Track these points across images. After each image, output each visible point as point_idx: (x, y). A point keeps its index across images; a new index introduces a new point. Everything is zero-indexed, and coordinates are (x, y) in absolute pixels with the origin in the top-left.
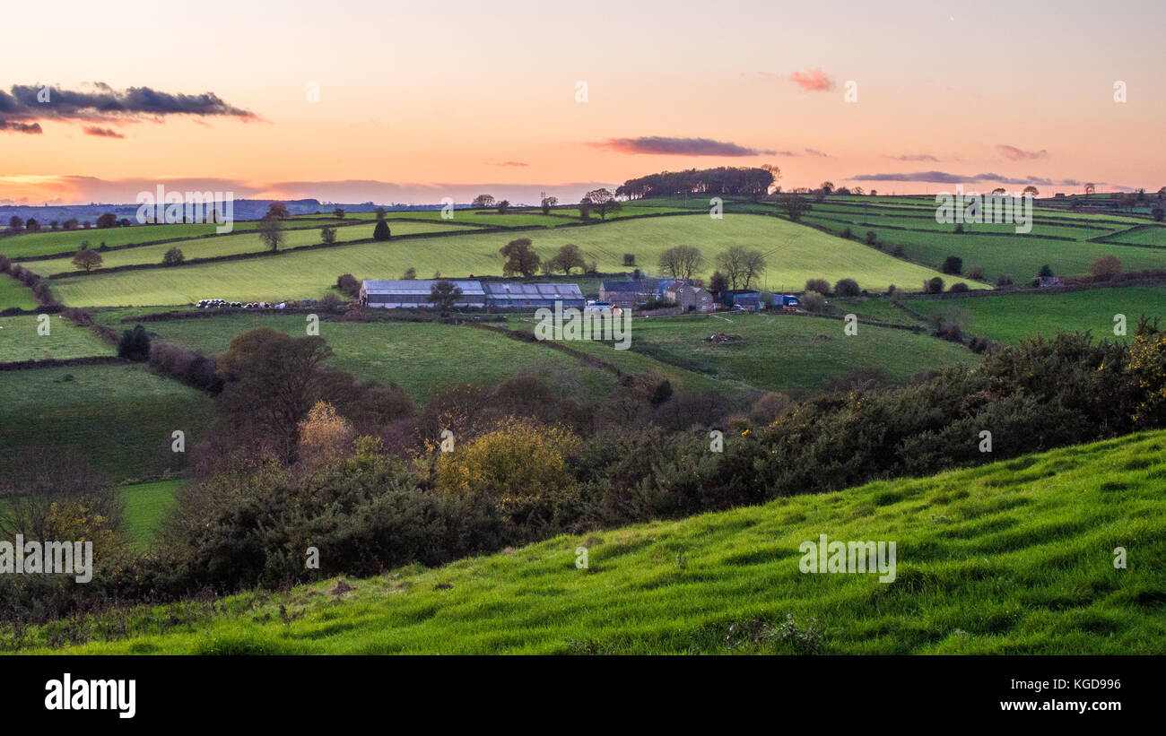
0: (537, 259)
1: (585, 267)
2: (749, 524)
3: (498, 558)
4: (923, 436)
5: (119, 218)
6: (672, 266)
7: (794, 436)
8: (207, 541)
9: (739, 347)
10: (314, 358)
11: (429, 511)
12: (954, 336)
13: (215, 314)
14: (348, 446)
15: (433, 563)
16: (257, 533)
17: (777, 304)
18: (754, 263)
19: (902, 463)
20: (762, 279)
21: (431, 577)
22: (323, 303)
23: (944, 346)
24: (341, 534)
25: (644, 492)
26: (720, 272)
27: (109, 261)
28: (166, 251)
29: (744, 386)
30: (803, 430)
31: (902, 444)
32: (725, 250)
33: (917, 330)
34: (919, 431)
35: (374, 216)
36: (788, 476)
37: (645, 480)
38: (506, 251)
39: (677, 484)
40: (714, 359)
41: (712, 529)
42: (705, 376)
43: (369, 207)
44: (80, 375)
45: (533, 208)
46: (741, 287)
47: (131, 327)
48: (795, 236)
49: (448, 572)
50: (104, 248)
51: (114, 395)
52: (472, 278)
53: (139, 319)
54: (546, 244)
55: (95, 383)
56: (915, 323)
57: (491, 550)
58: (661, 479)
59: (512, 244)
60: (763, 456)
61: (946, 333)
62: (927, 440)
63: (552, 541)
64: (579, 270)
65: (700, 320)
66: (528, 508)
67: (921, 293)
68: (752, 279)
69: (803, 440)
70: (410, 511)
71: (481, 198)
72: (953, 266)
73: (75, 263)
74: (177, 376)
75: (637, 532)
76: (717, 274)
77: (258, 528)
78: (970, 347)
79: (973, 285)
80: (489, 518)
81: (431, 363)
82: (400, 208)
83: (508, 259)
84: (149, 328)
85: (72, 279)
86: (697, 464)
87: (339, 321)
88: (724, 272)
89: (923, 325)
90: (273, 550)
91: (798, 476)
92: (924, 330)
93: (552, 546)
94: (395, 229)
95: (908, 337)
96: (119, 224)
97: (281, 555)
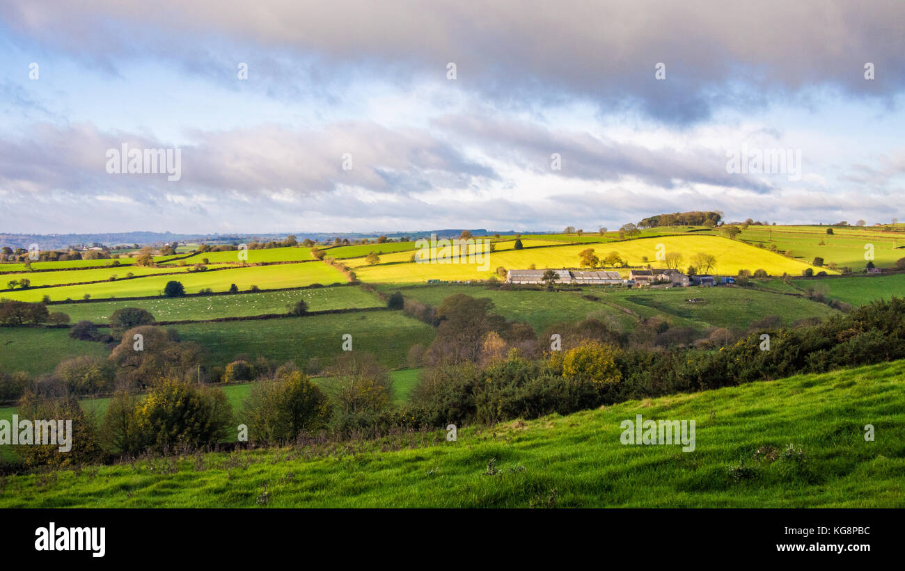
0: (598, 259)
1: (622, 263)
2: (733, 396)
3: (598, 411)
4: (821, 352)
5: (388, 239)
6: (667, 263)
7: (749, 351)
8: (448, 399)
9: (703, 304)
10: (485, 308)
11: (561, 387)
12: (820, 299)
13: (435, 286)
14: (504, 353)
15: (564, 413)
16: (473, 397)
17: (722, 282)
18: (711, 261)
19: (808, 366)
20: (715, 269)
21: (566, 420)
22: (490, 281)
23: (816, 305)
24: (518, 397)
25: (670, 379)
26: (693, 265)
27: (383, 259)
28: (411, 255)
29: (707, 325)
30: (754, 348)
31: (809, 356)
32: (695, 254)
33: (799, 296)
34: (818, 349)
35: (515, 237)
36: (745, 372)
37: (670, 373)
38: (582, 255)
39: (687, 375)
40: (689, 311)
41: (714, 398)
42: (686, 319)
43: (512, 233)
44: (369, 315)
45: (595, 233)
46: (704, 273)
47: (394, 292)
48: (732, 247)
49: (573, 417)
50: (381, 253)
51: (386, 326)
52: (564, 269)
53: (398, 289)
54: (602, 252)
55: (376, 321)
56: (798, 292)
57: (594, 406)
58: (679, 373)
59: (585, 251)
60: (732, 361)
61: (815, 297)
62: (823, 354)
63: (626, 403)
64: (619, 265)
65: (683, 290)
66: (607, 386)
67: (800, 277)
68: (710, 269)
69: (753, 354)
70: (551, 387)
71: (569, 228)
72: (819, 262)
73: (367, 261)
74: (417, 317)
75: (672, 399)
76: (691, 267)
77: (473, 394)
78: (829, 305)
79: (829, 272)
80: (590, 392)
81: (543, 311)
82: (527, 233)
83: (582, 259)
84: (404, 293)
85: (365, 269)
86: (697, 365)
87: (497, 290)
88: (694, 266)
89: (802, 293)
90: (481, 406)
91: (752, 372)
92: (802, 296)
93: (626, 405)
94: (525, 243)
95: (795, 299)
96: (389, 241)
97: (485, 408)
